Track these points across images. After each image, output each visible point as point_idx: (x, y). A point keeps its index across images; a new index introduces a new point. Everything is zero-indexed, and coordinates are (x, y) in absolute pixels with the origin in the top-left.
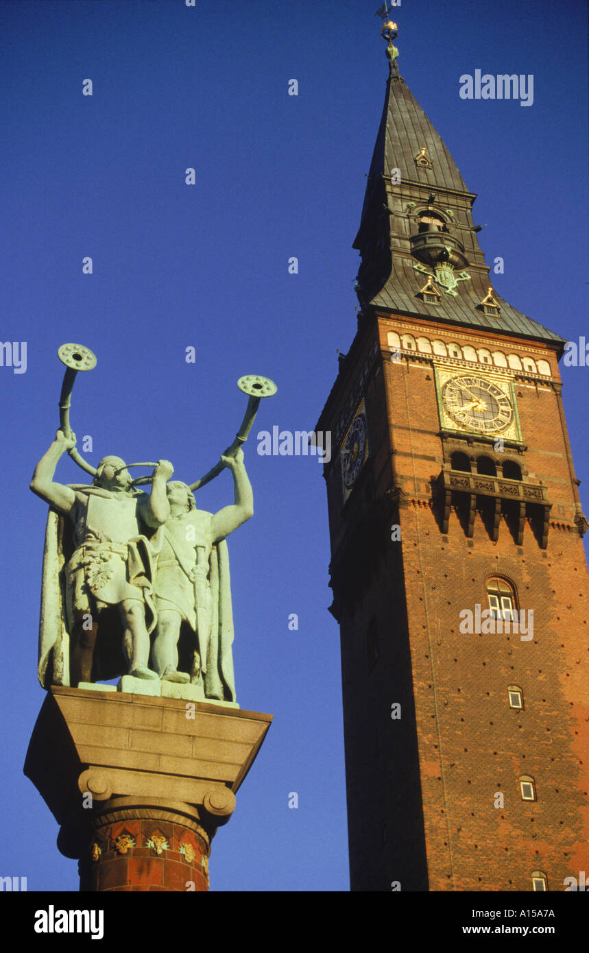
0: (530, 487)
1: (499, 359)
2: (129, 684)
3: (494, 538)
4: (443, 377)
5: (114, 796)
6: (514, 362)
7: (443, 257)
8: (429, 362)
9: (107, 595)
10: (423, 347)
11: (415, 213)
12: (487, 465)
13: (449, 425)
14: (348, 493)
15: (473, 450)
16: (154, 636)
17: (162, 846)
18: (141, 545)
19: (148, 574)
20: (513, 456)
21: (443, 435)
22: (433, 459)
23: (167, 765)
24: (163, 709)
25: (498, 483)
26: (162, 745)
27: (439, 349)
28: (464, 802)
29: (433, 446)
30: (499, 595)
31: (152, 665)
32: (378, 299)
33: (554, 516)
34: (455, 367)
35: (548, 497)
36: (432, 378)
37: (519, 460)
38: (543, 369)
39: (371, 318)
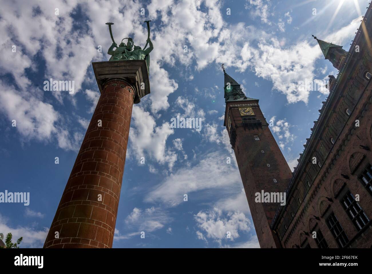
0: (257, 121)
1: (248, 105)
3: (254, 129)
4: (240, 109)
6: (251, 105)
7: (237, 94)
8: (237, 107)
10: (236, 105)
12: (250, 119)
13: (242, 115)
14: (230, 130)
15: (247, 118)
20: (253, 117)
21: (242, 117)
22: (241, 120)
25: (252, 121)
27: (239, 105)
29: (240, 118)
30: (256, 137)
32: (228, 101)
33: (263, 124)
34: (242, 107)
35: (261, 121)
36: (238, 110)
37: (255, 117)
38: (256, 104)
39: (227, 103)
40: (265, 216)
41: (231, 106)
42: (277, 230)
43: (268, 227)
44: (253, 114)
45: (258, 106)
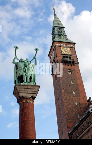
0: (72, 59)
1: (68, 46)
2: (24, 83)
3: (69, 65)
4: (62, 48)
5: (23, 96)
6: (70, 46)
7: (61, 35)
8: (60, 46)
9: (21, 74)
10: (60, 45)
11: (58, 30)
12: (67, 57)
13: (63, 53)
15: (66, 56)
16: (27, 78)
17: (28, 101)
18: (25, 68)
19: (26, 71)
20: (70, 56)
21: (62, 54)
23: (29, 92)
24: (28, 86)
26: (28, 90)
27: (61, 45)
28: (67, 94)
29: (61, 56)
30: (69, 71)
31: (26, 81)
32: (54, 40)
33: (75, 62)
34: (63, 47)
35: (74, 60)
36: (61, 48)
37: (71, 56)
38: (73, 46)
39: (54, 42)
40: (66, 126)
41: (56, 44)
42: (72, 135)
43: (67, 133)
44: (70, 54)
45: (74, 48)
